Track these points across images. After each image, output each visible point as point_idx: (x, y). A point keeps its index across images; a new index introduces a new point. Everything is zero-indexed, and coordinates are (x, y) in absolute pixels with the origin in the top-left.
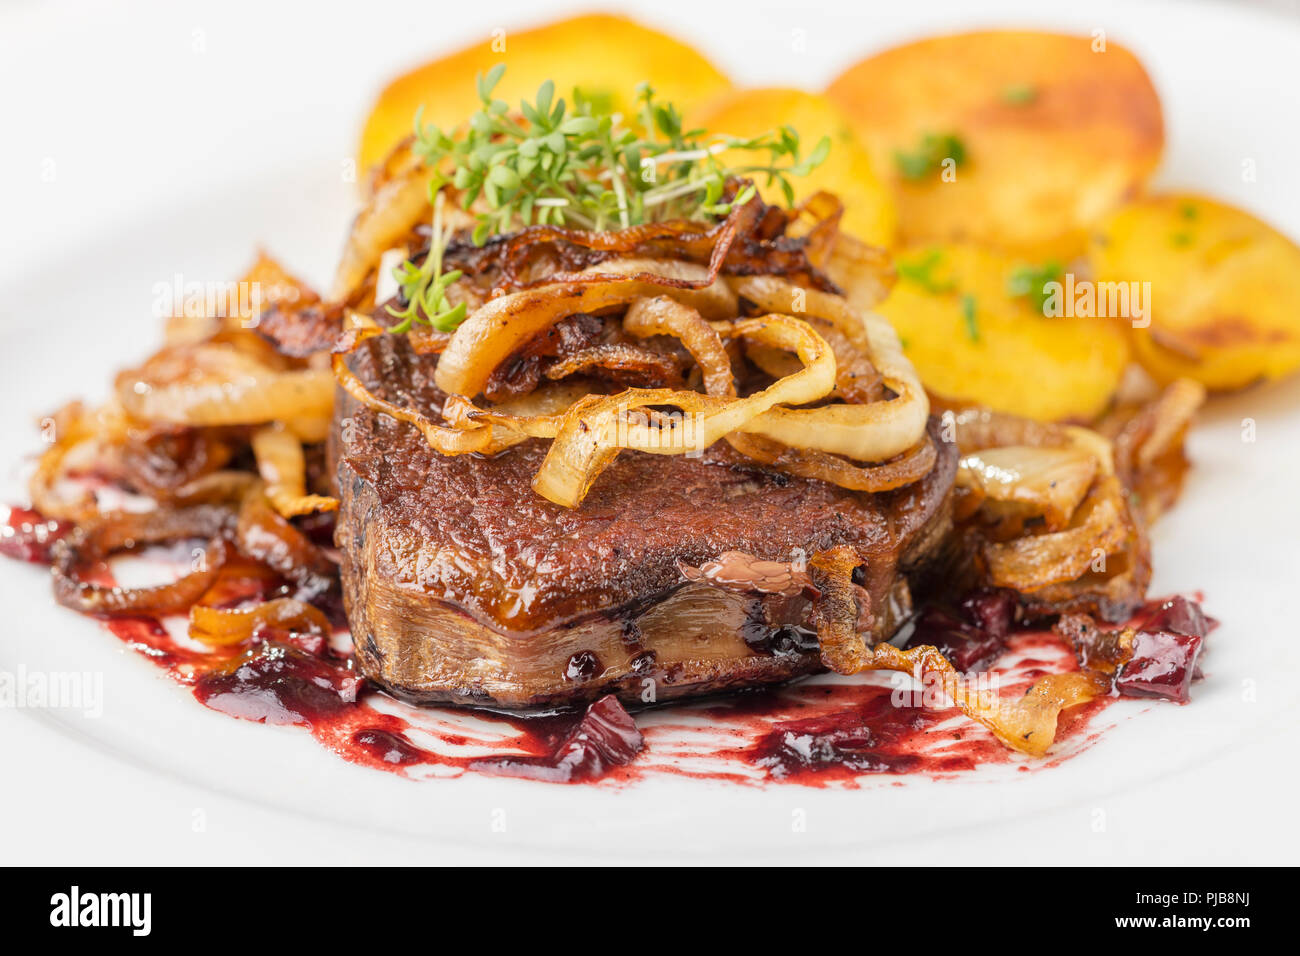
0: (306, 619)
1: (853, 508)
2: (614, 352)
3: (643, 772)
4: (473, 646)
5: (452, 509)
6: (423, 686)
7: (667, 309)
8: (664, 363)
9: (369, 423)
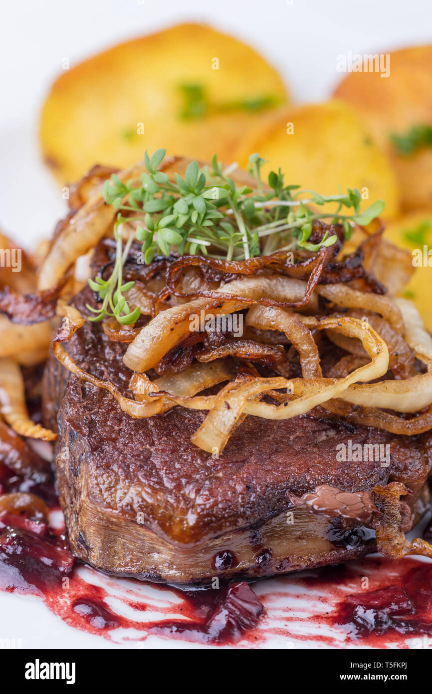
0: (33, 508)
1: (398, 447)
2: (243, 347)
3: (266, 635)
4: (152, 545)
5: (139, 456)
6: (117, 569)
7: (277, 316)
8: (276, 354)
9: (79, 389)
